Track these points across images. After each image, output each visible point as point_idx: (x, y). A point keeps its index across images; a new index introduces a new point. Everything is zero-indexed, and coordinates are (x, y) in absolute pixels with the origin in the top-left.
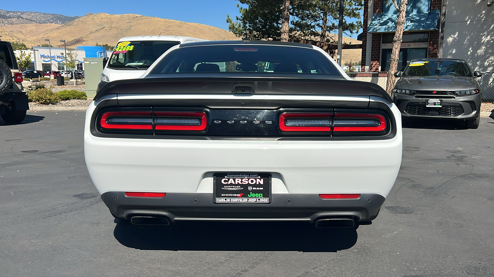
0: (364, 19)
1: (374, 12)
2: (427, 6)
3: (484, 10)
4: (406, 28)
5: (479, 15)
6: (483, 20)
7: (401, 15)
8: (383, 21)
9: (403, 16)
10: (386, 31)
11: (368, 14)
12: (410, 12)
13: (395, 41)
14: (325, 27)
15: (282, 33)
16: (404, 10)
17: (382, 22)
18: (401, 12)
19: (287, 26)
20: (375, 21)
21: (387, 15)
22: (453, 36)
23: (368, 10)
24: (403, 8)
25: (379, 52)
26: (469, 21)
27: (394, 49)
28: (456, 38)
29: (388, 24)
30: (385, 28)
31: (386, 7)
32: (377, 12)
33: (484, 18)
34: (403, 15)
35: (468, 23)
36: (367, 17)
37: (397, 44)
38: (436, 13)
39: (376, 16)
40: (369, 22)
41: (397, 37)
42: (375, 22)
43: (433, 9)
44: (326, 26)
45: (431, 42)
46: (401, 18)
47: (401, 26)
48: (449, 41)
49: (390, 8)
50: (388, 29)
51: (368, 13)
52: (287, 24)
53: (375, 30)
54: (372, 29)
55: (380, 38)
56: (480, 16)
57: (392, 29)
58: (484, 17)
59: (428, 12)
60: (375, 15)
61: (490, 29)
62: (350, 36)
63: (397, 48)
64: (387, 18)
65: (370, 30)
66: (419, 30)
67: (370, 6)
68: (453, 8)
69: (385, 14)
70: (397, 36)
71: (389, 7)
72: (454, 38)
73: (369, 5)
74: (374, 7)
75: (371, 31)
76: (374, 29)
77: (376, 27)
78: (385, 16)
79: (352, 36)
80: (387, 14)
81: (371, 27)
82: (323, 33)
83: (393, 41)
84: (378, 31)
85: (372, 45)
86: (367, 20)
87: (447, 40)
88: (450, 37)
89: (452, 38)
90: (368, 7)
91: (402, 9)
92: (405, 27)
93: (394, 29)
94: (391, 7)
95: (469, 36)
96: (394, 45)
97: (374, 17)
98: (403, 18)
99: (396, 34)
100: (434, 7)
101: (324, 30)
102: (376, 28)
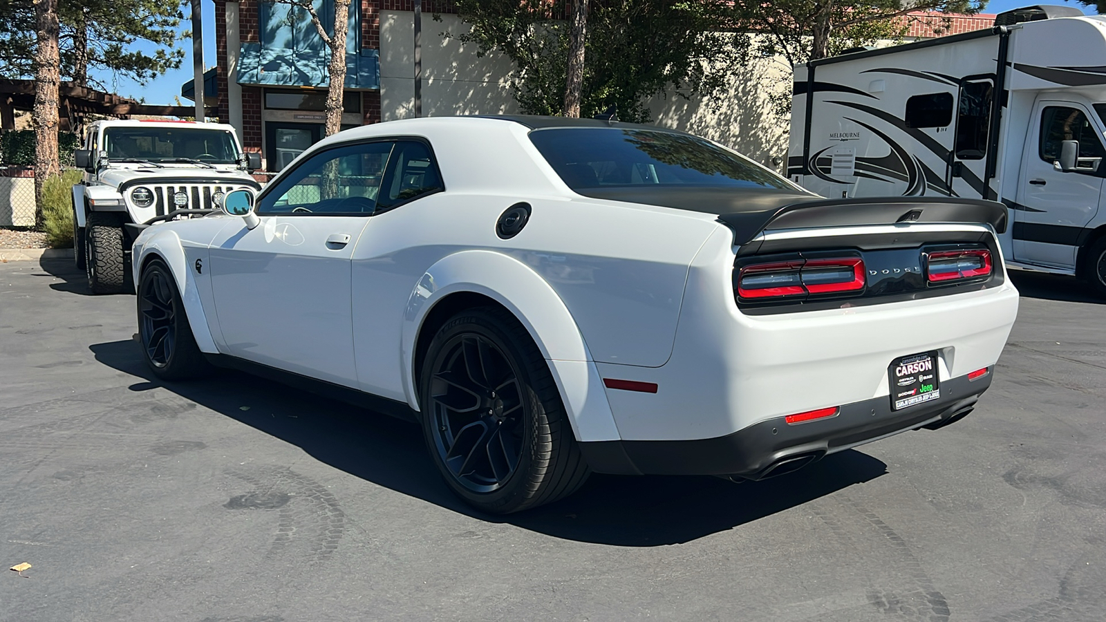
0: (217, 51)
1: (243, 37)
2: (353, 39)
3: (455, 60)
4: (321, 82)
5: (447, 70)
6: (455, 79)
7: (338, 54)
8: (267, 62)
9: (341, 57)
10: (281, 83)
11: (226, 41)
12: (319, 48)
13: (330, 109)
14: (83, 56)
15: (43, 66)
16: (343, 46)
17: (265, 62)
18: (336, 49)
19: (55, 49)
20: (249, 58)
21: (273, 48)
22: (405, 106)
23: (227, 31)
24: (340, 40)
25: (260, 129)
26: (432, 78)
27: (329, 125)
28: (411, 109)
29: (281, 69)
30: (277, 76)
31: (268, 30)
32: (249, 38)
33: (457, 76)
34: (342, 55)
35: (430, 81)
36: (225, 47)
37: (335, 114)
38: (373, 55)
39: (248, 46)
40: (232, 62)
41: (332, 100)
42: (250, 61)
43: (365, 47)
44: (85, 55)
45: (368, 115)
46: (338, 60)
47: (340, 78)
48: (399, 115)
49: (276, 34)
50: (285, 80)
51: (226, 38)
52: (54, 45)
53: (255, 79)
54: (247, 75)
55: (260, 98)
56: (449, 71)
57: (293, 81)
58: (456, 74)
59: (356, 51)
60: (246, 44)
61: (468, 97)
62: (143, 85)
63: (336, 123)
64: (275, 56)
65: (243, 79)
66: (349, 87)
67: (231, 22)
68: (402, 49)
69: (266, 46)
70: (334, 99)
71: (274, 31)
72: (408, 109)
73: (227, 20)
74: (241, 26)
75: (245, 81)
76: (252, 76)
77: (255, 71)
78: (267, 49)
79: (146, 83)
80: (272, 46)
81: (245, 73)
82: (79, 71)
83: (326, 108)
84: (263, 83)
85: (244, 112)
86: (226, 54)
87: (395, 112)
88: (401, 107)
89: (405, 109)
90: (225, 25)
91: (338, 43)
92: (320, 79)
93: (297, 81)
94: (278, 31)
95: (434, 107)
96: (329, 116)
97: (242, 50)
98: (341, 61)
99: (330, 95)
100: (367, 43)
101: (80, 63)
102: (257, 75)
